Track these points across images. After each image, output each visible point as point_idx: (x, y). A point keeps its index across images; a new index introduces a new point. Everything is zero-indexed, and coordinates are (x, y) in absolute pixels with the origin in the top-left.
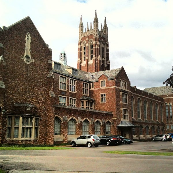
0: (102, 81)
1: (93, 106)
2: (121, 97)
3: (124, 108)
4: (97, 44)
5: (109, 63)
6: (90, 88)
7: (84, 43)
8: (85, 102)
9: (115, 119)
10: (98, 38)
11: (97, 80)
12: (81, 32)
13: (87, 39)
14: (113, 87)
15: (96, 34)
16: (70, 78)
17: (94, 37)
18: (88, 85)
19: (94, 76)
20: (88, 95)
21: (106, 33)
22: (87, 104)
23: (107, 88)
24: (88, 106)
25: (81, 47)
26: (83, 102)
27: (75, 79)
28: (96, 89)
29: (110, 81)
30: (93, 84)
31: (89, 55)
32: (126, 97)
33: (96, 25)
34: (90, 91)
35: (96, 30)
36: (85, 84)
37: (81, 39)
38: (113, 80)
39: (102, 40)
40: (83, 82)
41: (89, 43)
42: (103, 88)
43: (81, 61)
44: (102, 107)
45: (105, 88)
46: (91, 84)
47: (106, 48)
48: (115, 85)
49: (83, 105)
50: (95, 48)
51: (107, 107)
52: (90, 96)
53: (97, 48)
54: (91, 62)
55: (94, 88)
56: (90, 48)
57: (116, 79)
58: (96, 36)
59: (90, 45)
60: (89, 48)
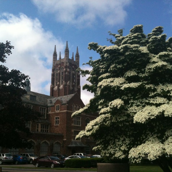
0: (57, 106)
1: (49, 128)
2: (72, 120)
3: (75, 130)
4: (67, 71)
5: (79, 88)
6: (47, 112)
7: (56, 70)
8: (39, 124)
9: (65, 139)
10: (68, 65)
11: (53, 104)
12: (55, 60)
13: (59, 66)
14: (65, 111)
15: (67, 62)
16: (26, 104)
17: (65, 65)
18: (46, 109)
19: (52, 101)
20: (46, 118)
21: (78, 61)
22: (42, 126)
23: (61, 112)
24: (43, 128)
25: (54, 73)
26: (38, 125)
27: (31, 104)
28: (52, 113)
29: (63, 106)
30: (50, 108)
31: (60, 80)
32: (79, 120)
33: (67, 54)
34: (47, 114)
35: (67, 59)
36: (43, 108)
37: (54, 66)
38: (65, 105)
39: (73, 67)
40: (40, 107)
41: (61, 70)
42: (57, 112)
43: (54, 85)
44: (56, 129)
45: (59, 112)
46: (49, 108)
47: (78, 74)
48: (66, 109)
49: (38, 128)
50: (65, 75)
51: (60, 129)
52: (47, 119)
53: (67, 75)
54: (61, 87)
55: (50, 112)
56: (62, 74)
57: (67, 104)
58: (67, 63)
59: (62, 72)
60: (60, 75)
